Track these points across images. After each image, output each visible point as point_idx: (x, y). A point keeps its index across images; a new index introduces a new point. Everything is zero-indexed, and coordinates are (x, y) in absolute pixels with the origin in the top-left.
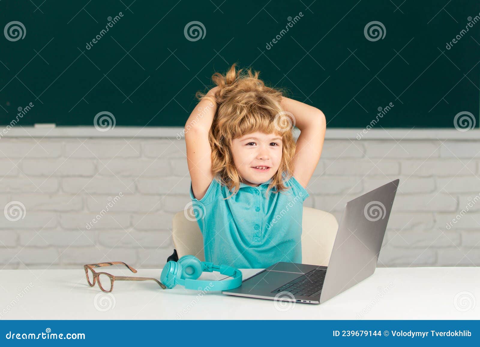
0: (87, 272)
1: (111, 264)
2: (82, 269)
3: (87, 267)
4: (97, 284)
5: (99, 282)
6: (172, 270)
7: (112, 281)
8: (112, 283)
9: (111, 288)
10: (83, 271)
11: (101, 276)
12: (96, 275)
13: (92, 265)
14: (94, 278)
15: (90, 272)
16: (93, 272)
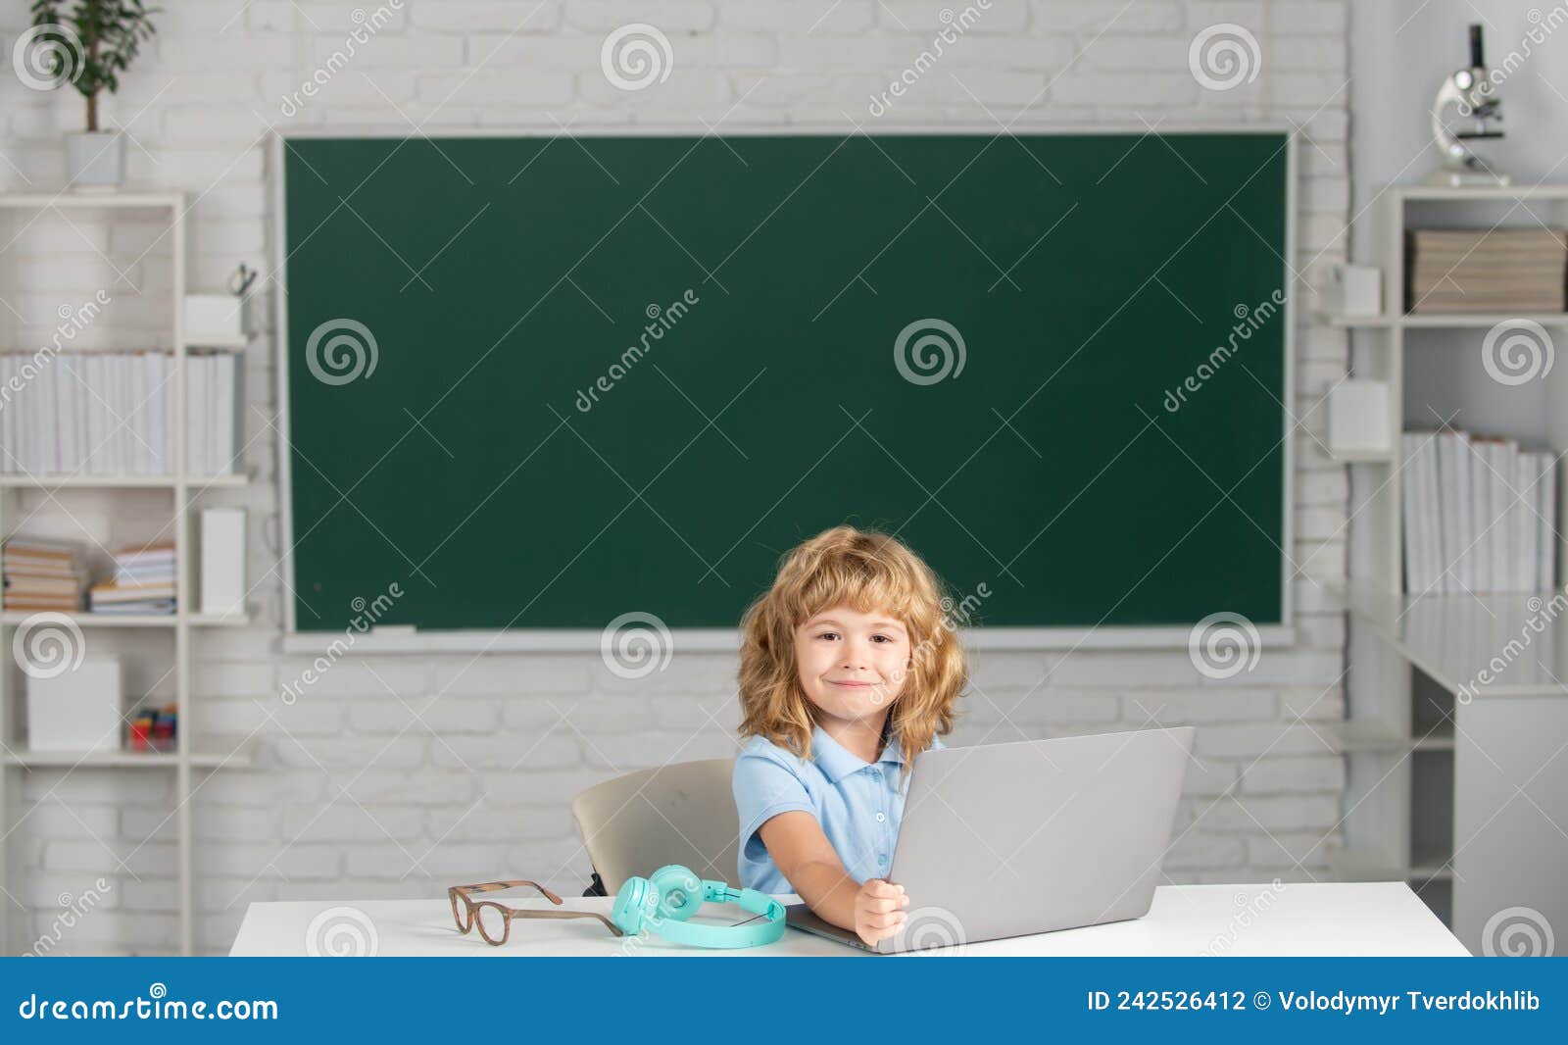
0: (454, 903)
1: (506, 885)
2: (444, 898)
3: (454, 893)
4: (475, 927)
5: (479, 923)
6: (637, 895)
7: (506, 919)
8: (506, 925)
9: (506, 936)
10: (448, 901)
11: (483, 909)
12: (474, 909)
13: (466, 887)
14: (469, 915)
15: (460, 902)
16: (467, 901)
